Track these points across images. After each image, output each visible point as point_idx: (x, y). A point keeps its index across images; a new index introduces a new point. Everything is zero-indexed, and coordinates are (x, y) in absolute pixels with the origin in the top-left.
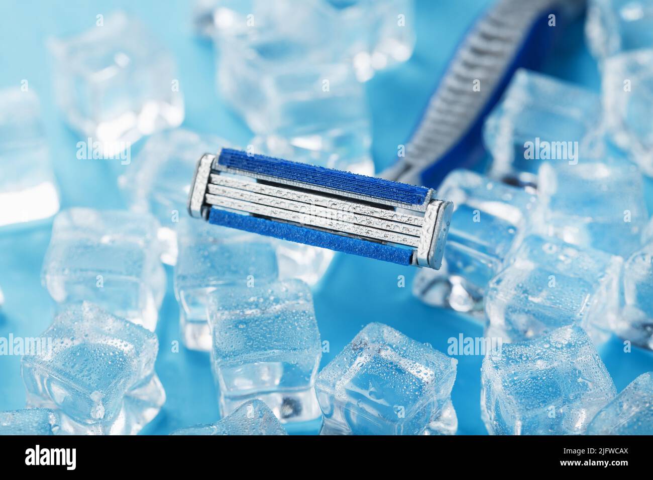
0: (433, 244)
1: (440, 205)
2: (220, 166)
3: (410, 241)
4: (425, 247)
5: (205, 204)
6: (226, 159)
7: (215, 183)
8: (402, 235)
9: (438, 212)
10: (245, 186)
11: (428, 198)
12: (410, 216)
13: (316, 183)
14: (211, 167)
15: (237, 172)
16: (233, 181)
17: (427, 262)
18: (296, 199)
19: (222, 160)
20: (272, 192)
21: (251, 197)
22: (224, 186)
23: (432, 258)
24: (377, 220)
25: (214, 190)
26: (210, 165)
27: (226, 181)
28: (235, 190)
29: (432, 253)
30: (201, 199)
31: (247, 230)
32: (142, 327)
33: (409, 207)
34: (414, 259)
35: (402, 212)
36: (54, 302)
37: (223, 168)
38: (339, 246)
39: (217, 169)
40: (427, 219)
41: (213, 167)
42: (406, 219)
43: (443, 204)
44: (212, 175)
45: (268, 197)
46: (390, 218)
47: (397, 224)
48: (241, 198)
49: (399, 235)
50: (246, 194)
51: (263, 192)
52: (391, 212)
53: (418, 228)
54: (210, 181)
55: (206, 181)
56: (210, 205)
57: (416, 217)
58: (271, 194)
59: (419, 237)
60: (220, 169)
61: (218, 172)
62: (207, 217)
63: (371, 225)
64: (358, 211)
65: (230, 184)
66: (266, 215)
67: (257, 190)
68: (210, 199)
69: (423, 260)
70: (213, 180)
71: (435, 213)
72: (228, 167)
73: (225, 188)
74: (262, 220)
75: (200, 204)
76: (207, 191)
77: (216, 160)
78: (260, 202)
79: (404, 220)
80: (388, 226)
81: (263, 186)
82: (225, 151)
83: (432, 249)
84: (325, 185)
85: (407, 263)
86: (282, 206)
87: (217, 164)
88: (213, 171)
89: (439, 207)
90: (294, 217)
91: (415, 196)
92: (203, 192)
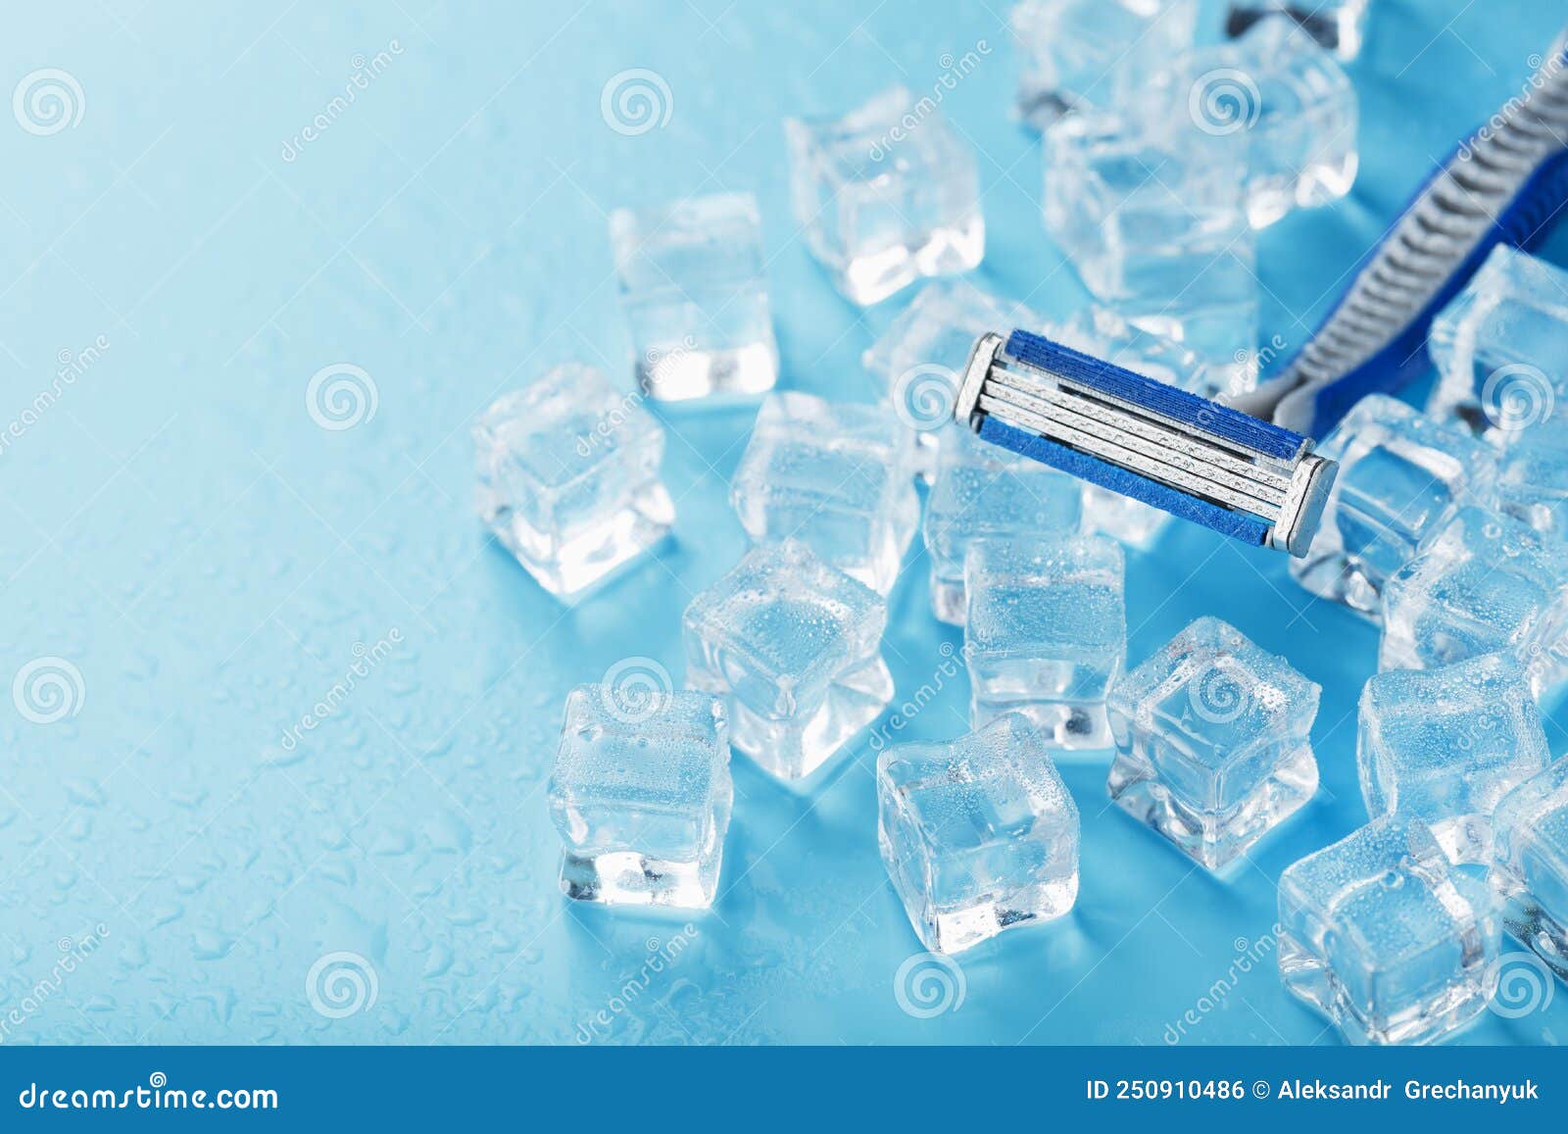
0: (1298, 521)
1: (1317, 464)
2: (1007, 356)
3: (1265, 511)
4: (1285, 525)
5: (978, 409)
6: (1017, 347)
7: (996, 379)
8: (1256, 500)
9: (1311, 476)
10: (1039, 391)
11: (1301, 452)
12: (1271, 474)
13: (1143, 402)
14: (993, 356)
15: (1031, 368)
16: (1022, 382)
17: (1285, 546)
18: (1110, 422)
19: (1010, 348)
20: (1077, 406)
21: (1046, 410)
22: (1008, 386)
23: (1295, 541)
24: (1223, 472)
25: (993, 390)
26: (992, 353)
27: (1013, 380)
28: (1023, 395)
29: (1294, 535)
30: (973, 402)
31: (1032, 457)
32: (865, 585)
33: (1272, 461)
34: (1268, 538)
35: (1262, 466)
36: (747, 536)
37: (1010, 360)
38: (1163, 501)
39: (1003, 359)
40: (1295, 483)
41: (996, 357)
42: (1266, 478)
43: (1322, 465)
44: (994, 368)
45: (1069, 413)
46: (1242, 473)
47: (1252, 483)
48: (1031, 408)
49: (1252, 500)
50: (1040, 405)
51: (1064, 405)
52: (1246, 465)
53: (1280, 494)
54: (989, 376)
55: (983, 376)
56: (985, 412)
57: (1279, 477)
58: (1074, 410)
59: (1280, 507)
60: (1005, 361)
61: (1003, 365)
62: (979, 429)
63: (1213, 478)
64: (1196, 454)
65: (1018, 385)
66: (1064, 439)
67: (1057, 400)
68: (987, 404)
69: (1280, 542)
70: (994, 375)
71: (1307, 476)
72: (1019, 359)
73: (1010, 391)
74: (1057, 446)
75: (970, 408)
76: (983, 390)
77: (1003, 347)
78: (1058, 419)
79: (1262, 478)
80: (1237, 483)
81: (1066, 396)
82: (1018, 335)
83: (1295, 529)
84: (1157, 409)
85: (1258, 543)
86: (1089, 429)
87: (1003, 352)
88: (995, 362)
89: (1315, 467)
90: (1104, 449)
91: (1283, 445)
92: (977, 391)
